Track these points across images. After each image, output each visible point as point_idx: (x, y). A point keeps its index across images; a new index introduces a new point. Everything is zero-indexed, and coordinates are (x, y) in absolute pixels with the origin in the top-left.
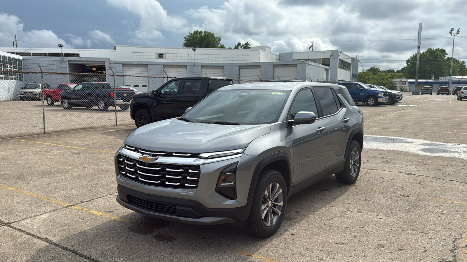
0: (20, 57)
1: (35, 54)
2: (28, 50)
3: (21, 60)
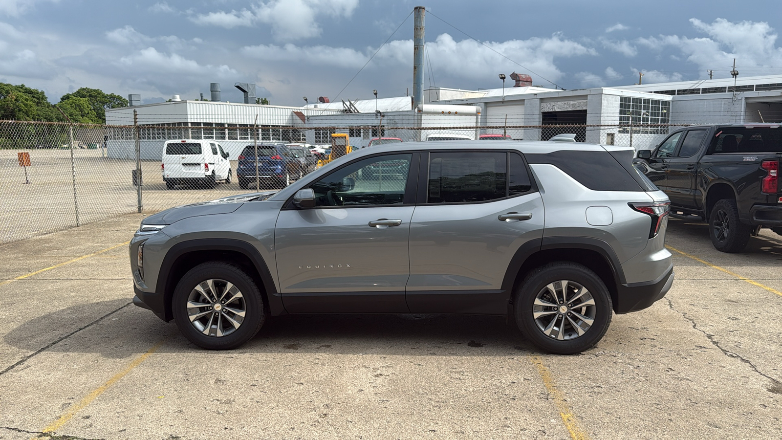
0: (668, 98)
1: (705, 91)
2: (697, 83)
3: (669, 102)
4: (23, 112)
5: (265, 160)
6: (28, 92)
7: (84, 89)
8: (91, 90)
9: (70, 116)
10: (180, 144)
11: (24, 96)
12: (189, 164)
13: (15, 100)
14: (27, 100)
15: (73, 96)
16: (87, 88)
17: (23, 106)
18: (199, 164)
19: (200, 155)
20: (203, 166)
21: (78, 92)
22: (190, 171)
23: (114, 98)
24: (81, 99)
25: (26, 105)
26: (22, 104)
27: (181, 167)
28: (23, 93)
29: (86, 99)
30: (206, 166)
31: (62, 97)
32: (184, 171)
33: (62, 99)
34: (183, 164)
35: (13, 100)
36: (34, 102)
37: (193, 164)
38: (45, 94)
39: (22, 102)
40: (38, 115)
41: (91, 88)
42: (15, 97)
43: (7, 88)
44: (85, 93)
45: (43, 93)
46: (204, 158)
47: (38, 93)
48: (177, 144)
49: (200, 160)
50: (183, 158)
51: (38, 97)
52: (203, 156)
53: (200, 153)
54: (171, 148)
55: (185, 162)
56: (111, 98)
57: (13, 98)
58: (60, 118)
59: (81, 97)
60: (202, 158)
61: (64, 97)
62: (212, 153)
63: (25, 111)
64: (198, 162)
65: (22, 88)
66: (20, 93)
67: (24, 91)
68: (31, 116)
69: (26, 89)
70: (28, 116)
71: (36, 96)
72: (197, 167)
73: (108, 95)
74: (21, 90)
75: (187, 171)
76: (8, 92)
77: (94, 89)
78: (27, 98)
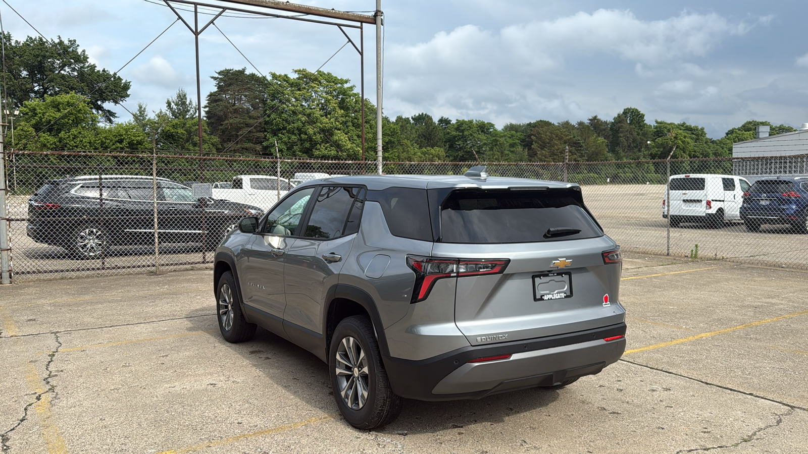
4: (681, 149)
5: (773, 197)
6: (689, 129)
7: (750, 123)
8: (758, 122)
9: (729, 151)
10: (684, 179)
11: (683, 134)
12: (691, 201)
13: (675, 138)
14: (685, 137)
15: (737, 130)
16: (753, 121)
17: (681, 143)
18: (699, 201)
19: (702, 191)
20: (704, 203)
21: (744, 126)
22: (691, 208)
23: (783, 129)
24: (746, 133)
25: (683, 142)
26: (680, 141)
27: (681, 204)
28: (683, 130)
29: (751, 132)
30: (709, 203)
31: (727, 132)
32: (684, 208)
33: (727, 134)
34: (684, 201)
35: (672, 138)
36: (692, 139)
37: (695, 201)
38: (705, 130)
39: (681, 139)
40: (695, 152)
41: (758, 121)
42: (674, 135)
43: (669, 127)
44: (750, 126)
45: (702, 129)
46: (706, 195)
47: (697, 130)
48: (680, 179)
49: (702, 196)
50: (685, 194)
51: (697, 133)
52: (705, 192)
53: (703, 189)
54: (674, 184)
55: (685, 199)
56: (780, 130)
57: (672, 136)
58: (718, 153)
59: (745, 131)
60: (704, 194)
61: (729, 131)
62: (723, 189)
63: (682, 148)
64: (699, 199)
65: (683, 126)
66: (680, 131)
67: (684, 129)
68: (688, 153)
69: (687, 127)
70: (684, 152)
71: (695, 133)
72: (698, 204)
73: (776, 127)
74: (682, 128)
75: (687, 208)
76: (669, 131)
77: (761, 121)
78: (686, 135)
